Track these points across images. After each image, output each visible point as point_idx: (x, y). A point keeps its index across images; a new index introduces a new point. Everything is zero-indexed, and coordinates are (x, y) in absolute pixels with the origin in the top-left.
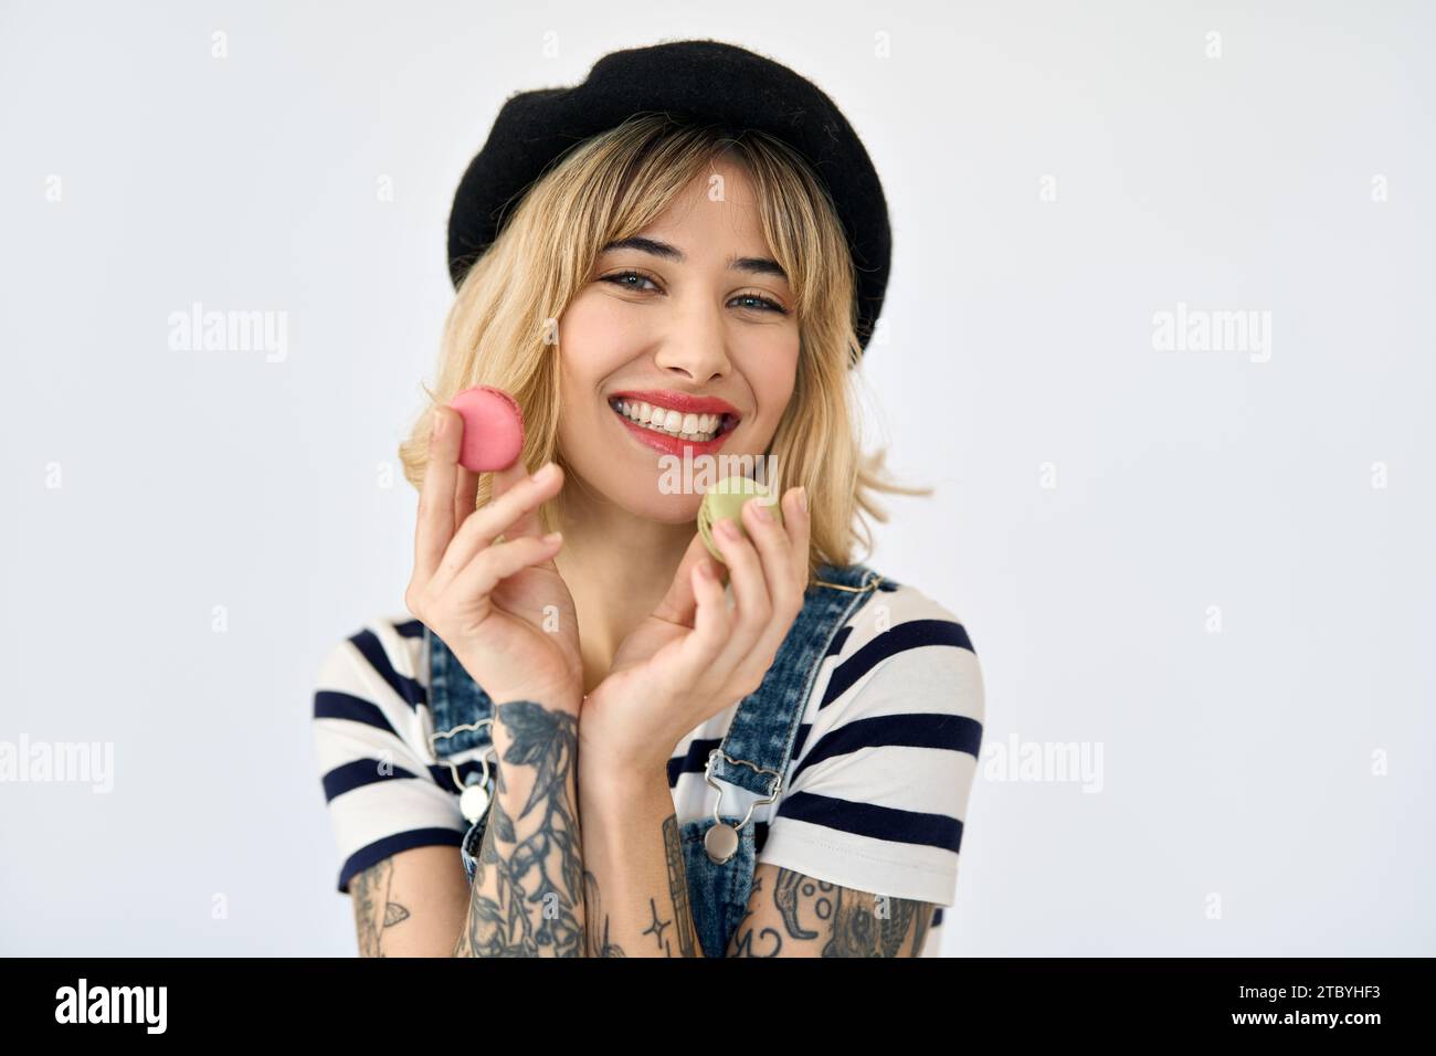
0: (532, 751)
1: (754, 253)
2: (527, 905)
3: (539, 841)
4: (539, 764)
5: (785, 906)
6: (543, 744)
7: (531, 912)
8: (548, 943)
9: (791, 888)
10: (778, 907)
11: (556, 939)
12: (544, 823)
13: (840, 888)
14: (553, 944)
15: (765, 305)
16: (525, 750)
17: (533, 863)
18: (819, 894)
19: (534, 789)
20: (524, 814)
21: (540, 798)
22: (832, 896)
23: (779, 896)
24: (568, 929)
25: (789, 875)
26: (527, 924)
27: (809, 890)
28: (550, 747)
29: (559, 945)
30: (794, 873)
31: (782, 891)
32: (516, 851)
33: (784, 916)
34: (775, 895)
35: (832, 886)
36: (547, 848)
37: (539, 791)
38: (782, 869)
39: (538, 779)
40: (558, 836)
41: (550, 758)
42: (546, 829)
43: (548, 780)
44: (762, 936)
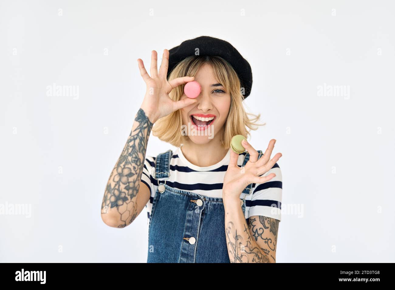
0: (140, 120)
1: (215, 83)
2: (129, 148)
3: (136, 136)
4: (140, 123)
5: (262, 223)
6: (142, 120)
7: (129, 149)
8: (131, 156)
9: (263, 219)
10: (261, 223)
11: (132, 156)
12: (138, 133)
13: (270, 218)
14: (132, 157)
15: (221, 91)
16: (139, 119)
17: (133, 140)
18: (268, 219)
19: (138, 127)
20: (134, 131)
21: (138, 129)
22: (269, 219)
23: (261, 221)
24: (136, 155)
25: (261, 217)
26: (128, 151)
27: (266, 219)
28: (143, 121)
29: (133, 157)
30: (262, 216)
31: (261, 220)
32: (131, 138)
33: (263, 225)
34: (260, 221)
35: (269, 218)
36: (137, 138)
37: (139, 128)
38: (259, 216)
39: (139, 125)
40: (140, 137)
41: (143, 123)
42: (138, 135)
43: (141, 126)
44: (260, 230)
